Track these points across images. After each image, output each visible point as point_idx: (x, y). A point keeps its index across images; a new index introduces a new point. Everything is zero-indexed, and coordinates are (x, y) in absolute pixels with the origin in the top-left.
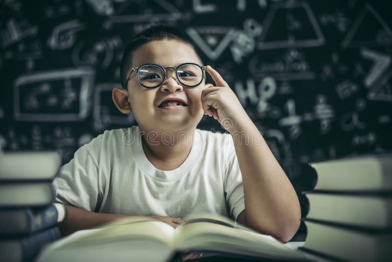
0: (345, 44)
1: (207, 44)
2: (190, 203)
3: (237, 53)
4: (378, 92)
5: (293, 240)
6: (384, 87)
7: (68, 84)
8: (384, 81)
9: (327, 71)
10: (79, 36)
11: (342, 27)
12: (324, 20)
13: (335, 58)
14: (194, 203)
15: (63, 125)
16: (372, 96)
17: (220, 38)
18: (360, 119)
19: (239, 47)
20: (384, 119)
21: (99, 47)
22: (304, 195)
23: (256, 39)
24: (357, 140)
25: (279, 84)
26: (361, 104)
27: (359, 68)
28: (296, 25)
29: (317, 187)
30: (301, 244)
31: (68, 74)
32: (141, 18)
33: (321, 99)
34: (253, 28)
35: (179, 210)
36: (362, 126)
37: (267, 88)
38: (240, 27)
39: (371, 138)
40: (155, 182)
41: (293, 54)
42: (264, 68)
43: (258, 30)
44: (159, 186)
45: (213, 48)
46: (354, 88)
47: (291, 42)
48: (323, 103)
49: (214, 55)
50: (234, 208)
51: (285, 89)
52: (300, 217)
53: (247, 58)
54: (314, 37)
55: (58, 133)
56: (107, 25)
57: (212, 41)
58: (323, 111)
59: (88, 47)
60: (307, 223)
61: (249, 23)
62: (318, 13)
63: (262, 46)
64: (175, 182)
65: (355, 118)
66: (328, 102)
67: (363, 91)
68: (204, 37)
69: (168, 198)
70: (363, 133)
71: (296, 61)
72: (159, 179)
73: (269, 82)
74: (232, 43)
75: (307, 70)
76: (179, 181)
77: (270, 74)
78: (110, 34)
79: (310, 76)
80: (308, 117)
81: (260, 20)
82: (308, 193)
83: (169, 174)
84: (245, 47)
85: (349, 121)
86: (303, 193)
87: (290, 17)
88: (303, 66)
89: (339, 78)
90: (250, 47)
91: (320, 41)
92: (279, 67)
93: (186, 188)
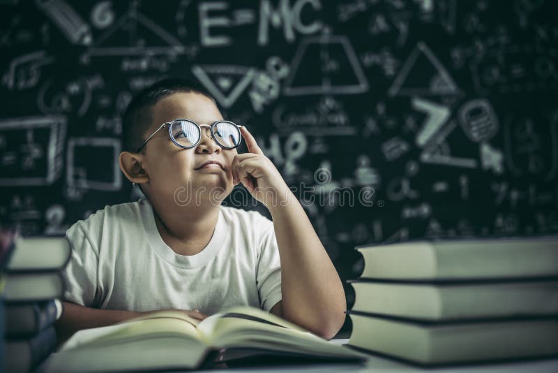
0: (394, 91)
1: (218, 87)
2: (220, 295)
3: (258, 100)
4: (433, 153)
5: (337, 337)
6: (440, 147)
7: (30, 136)
8: (441, 139)
9: (371, 125)
10: (45, 71)
11: (389, 70)
12: (368, 60)
13: (381, 109)
14: (224, 294)
15: (23, 192)
16: (426, 157)
17: (236, 80)
18: (412, 187)
19: (260, 92)
20: (441, 187)
21: (74, 88)
22: (350, 284)
23: (282, 82)
24: (408, 213)
25: (310, 140)
26: (413, 168)
27: (410, 123)
28: (332, 66)
29: (364, 275)
30: (346, 341)
31: (30, 122)
32: (132, 51)
33: (364, 161)
34: (277, 68)
35: (207, 303)
36: (413, 194)
37: (296, 146)
38: (261, 67)
39: (425, 210)
40: (177, 270)
41: (329, 103)
42: (293, 120)
43: (284, 71)
44: (182, 274)
45: (227, 93)
46: (404, 147)
47: (326, 88)
48: (367, 166)
49: (228, 102)
50: (266, 301)
51: (318, 148)
52: (345, 310)
53: (270, 107)
54: (355, 82)
55: (17, 202)
56: (85, 59)
57: (225, 83)
58: (366, 176)
59: (59, 88)
60: (352, 316)
61: (273, 62)
62: (359, 52)
63: (289, 91)
64: (200, 268)
65: (405, 185)
66: (373, 165)
67: (415, 151)
68: (214, 78)
69: (192, 288)
70: (414, 203)
71: (332, 112)
72: (180, 266)
73: (298, 137)
74: (250, 87)
75: (346, 124)
76: (205, 267)
77: (299, 127)
78: (89, 72)
79: (350, 131)
80: (347, 183)
81: (287, 59)
82: (354, 282)
83: (192, 259)
84: (268, 92)
85: (398, 189)
86: (348, 281)
87: (324, 55)
88: (341, 118)
89: (386, 134)
90: (274, 93)
91: (363, 87)
92: (311, 119)
93: (213, 277)
